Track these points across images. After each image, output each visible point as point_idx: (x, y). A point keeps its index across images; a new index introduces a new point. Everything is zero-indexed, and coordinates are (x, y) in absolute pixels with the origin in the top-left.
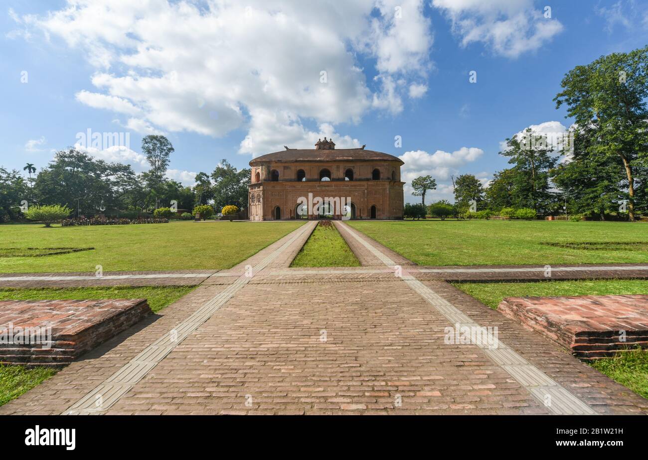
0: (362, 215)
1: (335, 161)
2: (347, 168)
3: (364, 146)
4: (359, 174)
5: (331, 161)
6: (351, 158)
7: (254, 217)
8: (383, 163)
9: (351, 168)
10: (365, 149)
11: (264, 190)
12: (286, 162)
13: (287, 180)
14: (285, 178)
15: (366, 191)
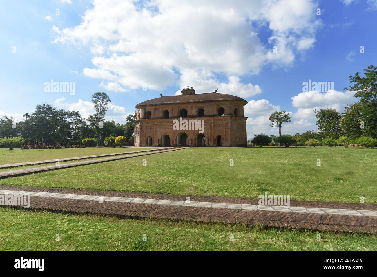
0: (209, 143)
1: (189, 103)
2: (199, 108)
3: (216, 91)
4: (207, 112)
5: (186, 103)
6: (201, 100)
7: (136, 144)
8: (226, 102)
9: (202, 107)
10: (217, 93)
11: (141, 125)
12: (155, 105)
13: (156, 118)
14: (155, 116)
15: (212, 124)
